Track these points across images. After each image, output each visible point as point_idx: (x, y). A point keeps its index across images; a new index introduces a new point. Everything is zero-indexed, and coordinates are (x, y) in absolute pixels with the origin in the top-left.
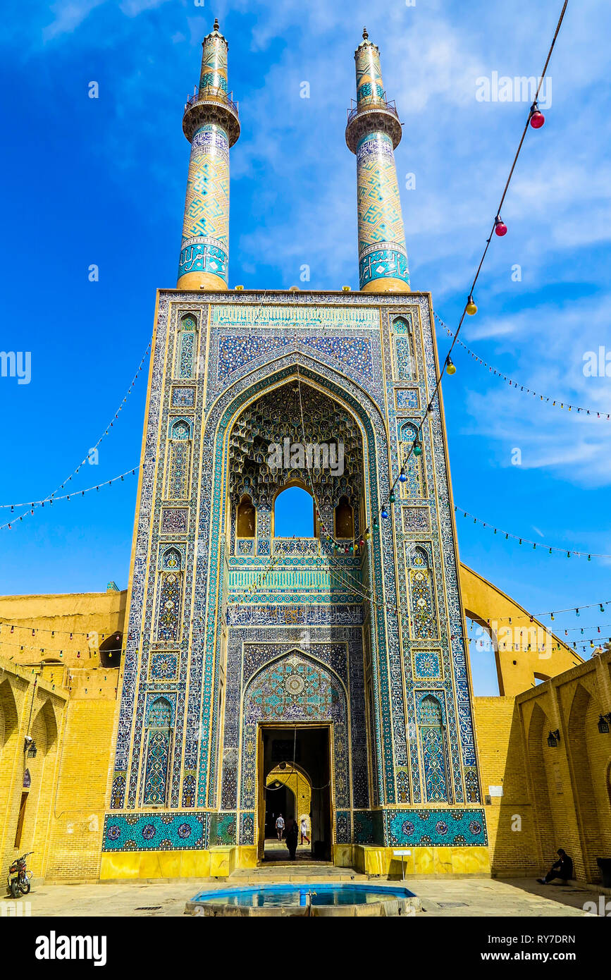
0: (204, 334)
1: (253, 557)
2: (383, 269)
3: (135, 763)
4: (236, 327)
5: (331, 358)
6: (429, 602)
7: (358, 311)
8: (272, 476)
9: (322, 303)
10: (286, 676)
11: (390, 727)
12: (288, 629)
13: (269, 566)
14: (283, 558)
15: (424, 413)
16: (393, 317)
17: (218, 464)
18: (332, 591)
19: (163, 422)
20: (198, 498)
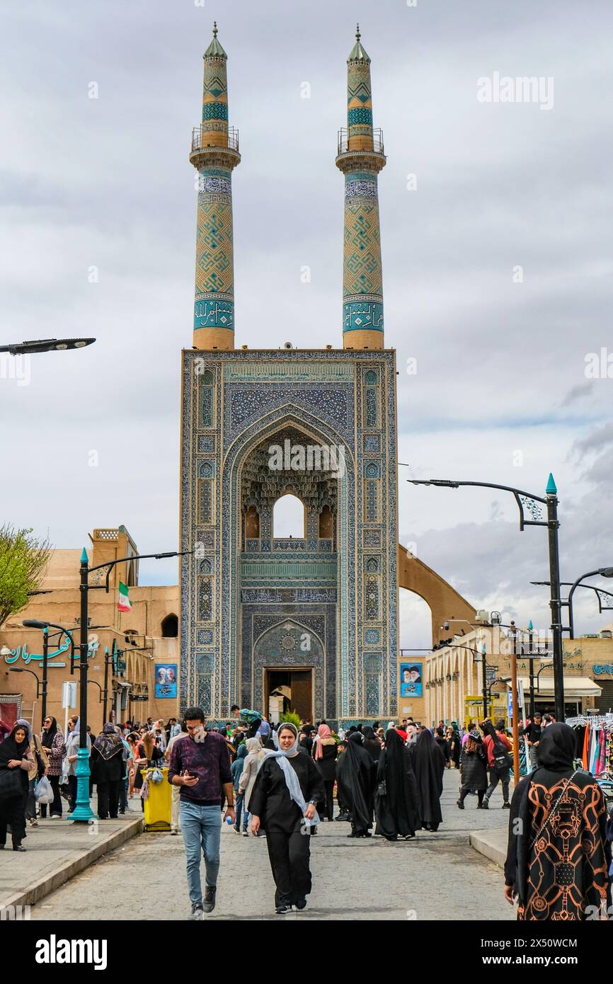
0: (219, 389)
1: (258, 553)
2: (361, 321)
4: (243, 382)
5: (316, 408)
6: (377, 596)
9: (310, 360)
10: (283, 637)
12: (284, 605)
13: (270, 560)
14: (281, 553)
15: (384, 455)
16: (366, 371)
17: (234, 497)
18: (316, 578)
19: (194, 464)
20: (221, 524)
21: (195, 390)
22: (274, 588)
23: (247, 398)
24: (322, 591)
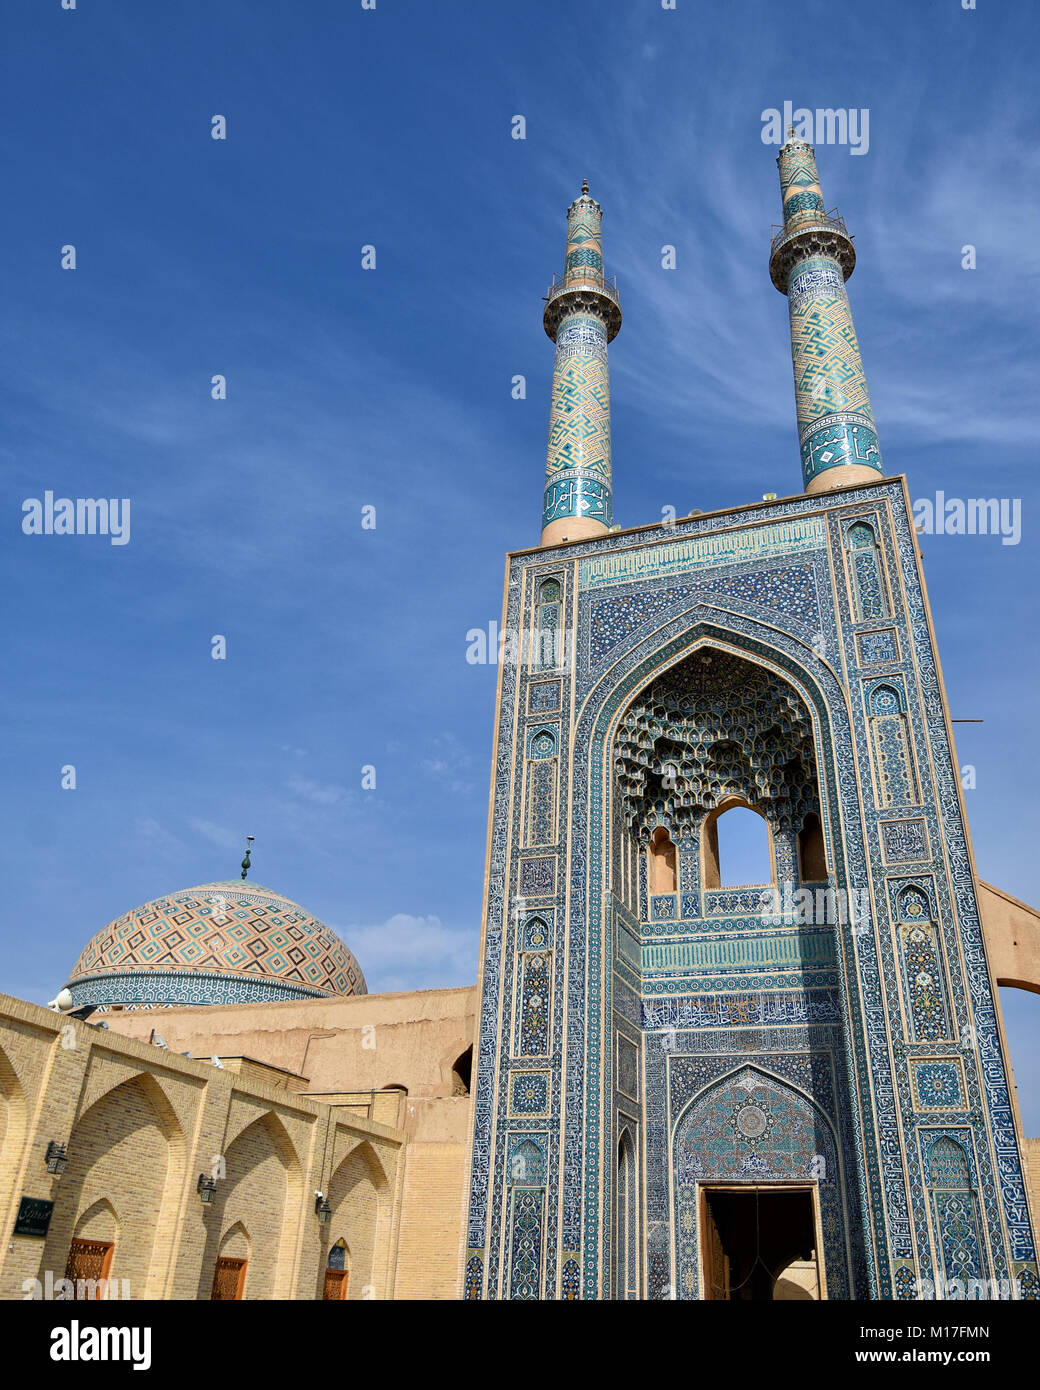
0: (570, 602)
1: (675, 922)
2: (831, 455)
3: (495, 1238)
4: (613, 585)
5: (754, 604)
6: (936, 978)
7: (791, 526)
8: (694, 795)
9: (735, 526)
10: (738, 1107)
11: (879, 1191)
12: (736, 1032)
13: (700, 934)
14: (721, 919)
15: (908, 666)
16: (848, 524)
17: (596, 787)
19: (520, 736)
20: (569, 842)
21: (527, 613)
22: (713, 993)
23: (619, 610)
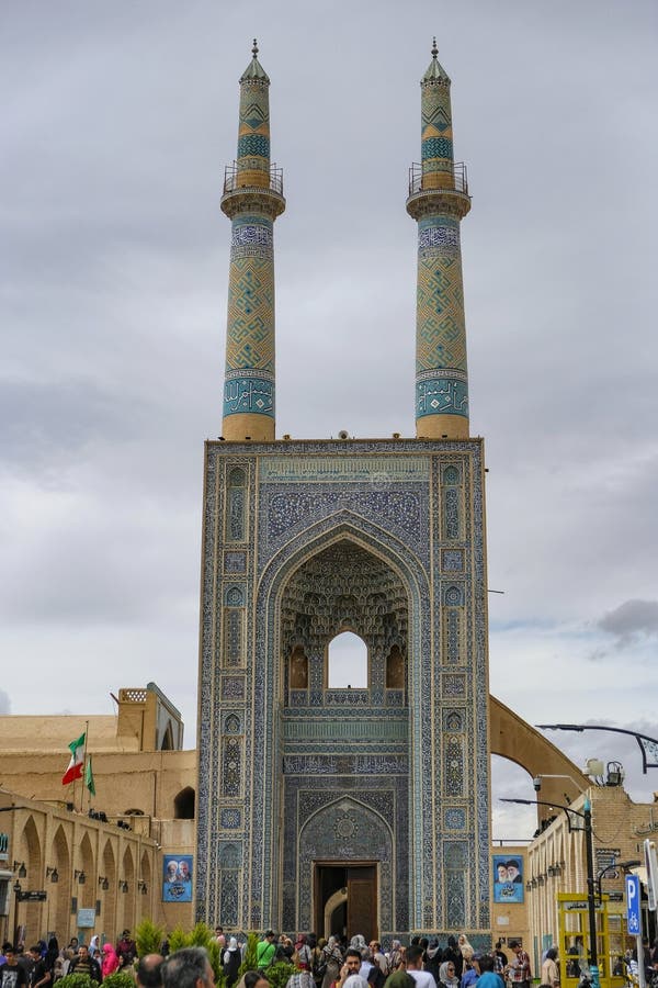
0: (253, 490)
1: (306, 708)
2: (438, 403)
3: (212, 896)
4: (284, 482)
5: (379, 515)
6: (461, 764)
9: (371, 452)
10: (338, 820)
12: (340, 778)
13: (321, 717)
14: (335, 708)
15: (469, 576)
16: (444, 467)
17: (271, 631)
18: (382, 741)
19: (218, 589)
20: (253, 667)
21: (221, 493)
22: (328, 754)
23: (289, 503)
24: (390, 759)
